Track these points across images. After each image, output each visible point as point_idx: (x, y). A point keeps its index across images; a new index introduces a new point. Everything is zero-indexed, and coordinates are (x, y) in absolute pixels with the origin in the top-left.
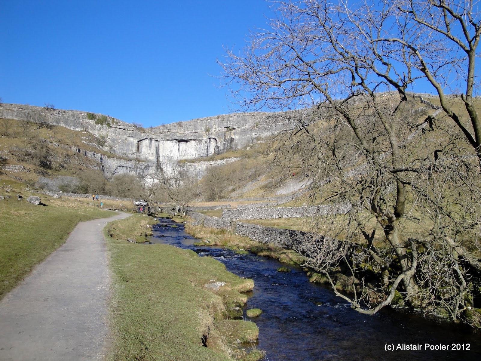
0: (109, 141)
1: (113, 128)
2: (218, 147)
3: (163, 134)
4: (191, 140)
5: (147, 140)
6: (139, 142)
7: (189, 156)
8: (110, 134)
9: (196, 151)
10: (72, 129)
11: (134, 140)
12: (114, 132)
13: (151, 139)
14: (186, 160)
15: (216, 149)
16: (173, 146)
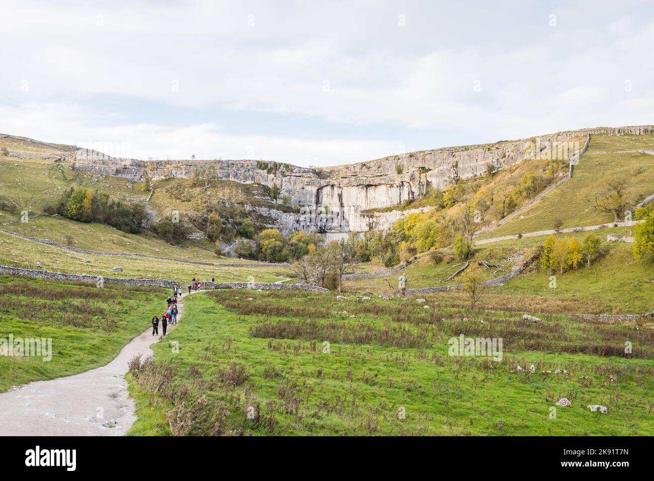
0: (283, 193)
1: (288, 177)
2: (413, 193)
3: (347, 179)
4: (380, 184)
5: (329, 187)
6: (318, 190)
7: (379, 205)
8: (284, 184)
9: (387, 199)
10: (242, 182)
11: (313, 189)
12: (290, 182)
13: (333, 186)
14: (374, 210)
15: (410, 194)
16: (360, 193)
